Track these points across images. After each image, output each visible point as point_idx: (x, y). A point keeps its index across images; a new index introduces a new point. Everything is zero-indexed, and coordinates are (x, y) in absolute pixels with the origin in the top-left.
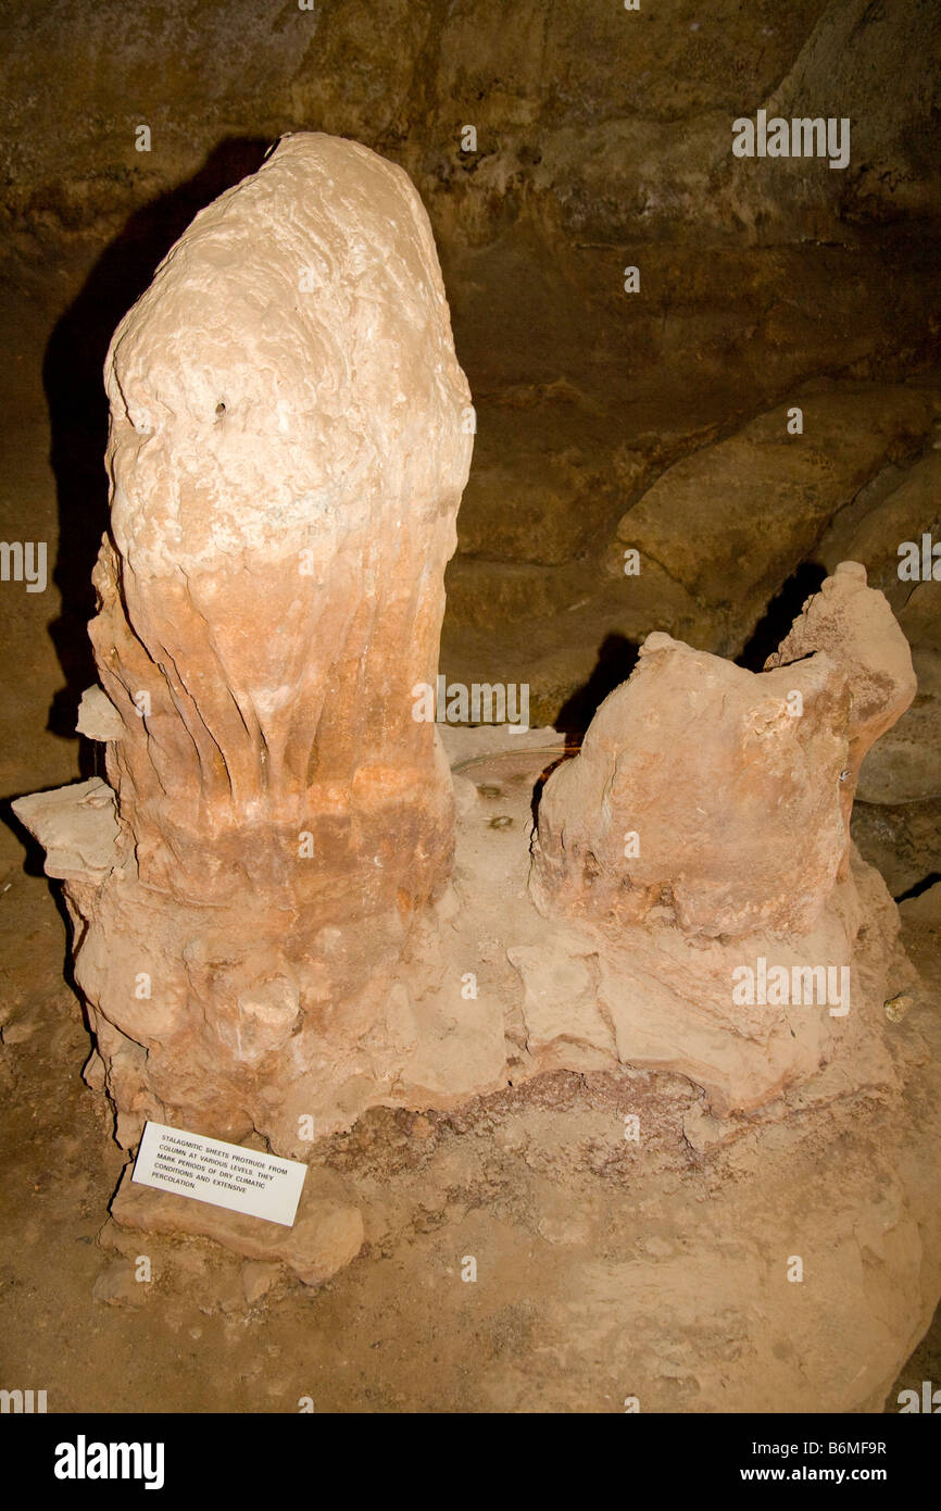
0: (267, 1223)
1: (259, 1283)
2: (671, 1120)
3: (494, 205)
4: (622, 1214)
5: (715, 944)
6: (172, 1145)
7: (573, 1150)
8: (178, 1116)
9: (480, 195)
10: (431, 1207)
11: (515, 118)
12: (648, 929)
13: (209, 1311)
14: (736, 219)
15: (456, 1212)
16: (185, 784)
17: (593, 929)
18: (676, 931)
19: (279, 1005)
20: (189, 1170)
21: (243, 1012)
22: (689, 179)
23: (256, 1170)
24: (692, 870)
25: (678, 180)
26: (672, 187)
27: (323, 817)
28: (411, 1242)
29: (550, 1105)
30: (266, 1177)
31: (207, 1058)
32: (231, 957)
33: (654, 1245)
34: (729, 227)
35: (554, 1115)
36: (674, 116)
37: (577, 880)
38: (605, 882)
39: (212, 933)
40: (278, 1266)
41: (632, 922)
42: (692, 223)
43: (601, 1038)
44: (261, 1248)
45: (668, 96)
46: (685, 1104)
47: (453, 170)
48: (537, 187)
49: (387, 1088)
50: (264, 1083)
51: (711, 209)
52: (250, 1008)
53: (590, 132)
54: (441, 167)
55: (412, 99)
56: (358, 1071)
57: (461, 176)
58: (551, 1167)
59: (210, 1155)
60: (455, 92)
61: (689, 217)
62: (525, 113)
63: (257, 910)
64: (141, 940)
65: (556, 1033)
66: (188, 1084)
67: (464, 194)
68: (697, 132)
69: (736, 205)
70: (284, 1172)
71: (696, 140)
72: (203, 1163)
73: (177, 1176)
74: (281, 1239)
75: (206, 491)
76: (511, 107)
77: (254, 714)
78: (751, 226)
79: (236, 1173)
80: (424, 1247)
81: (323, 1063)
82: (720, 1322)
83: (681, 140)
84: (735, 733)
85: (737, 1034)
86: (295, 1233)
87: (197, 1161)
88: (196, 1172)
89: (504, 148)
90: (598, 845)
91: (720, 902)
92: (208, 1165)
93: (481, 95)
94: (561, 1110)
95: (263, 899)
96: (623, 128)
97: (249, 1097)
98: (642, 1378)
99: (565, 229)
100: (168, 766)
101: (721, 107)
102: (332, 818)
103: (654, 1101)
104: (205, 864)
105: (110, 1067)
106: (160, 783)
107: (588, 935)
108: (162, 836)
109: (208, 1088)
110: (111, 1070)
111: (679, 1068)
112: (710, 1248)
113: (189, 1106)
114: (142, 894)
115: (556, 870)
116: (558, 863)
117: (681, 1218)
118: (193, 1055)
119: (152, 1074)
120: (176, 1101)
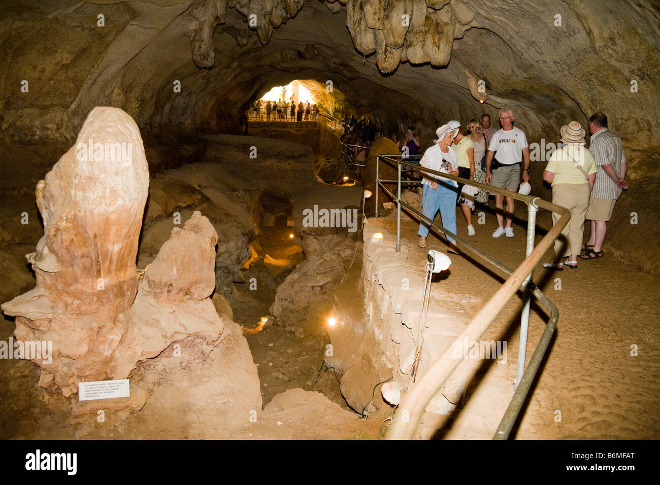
0: (121, 398)
1: (124, 415)
2: (199, 348)
4: (194, 376)
5: (201, 302)
6: (88, 387)
7: (178, 365)
8: (86, 378)
10: (151, 388)
12: (185, 302)
13: (112, 428)
14: (66, 138)
15: (156, 388)
16: (86, 278)
17: (171, 305)
18: (192, 301)
19: (117, 335)
20: (96, 392)
21: (109, 339)
22: (50, 126)
23: (115, 385)
24: (196, 283)
25: (46, 126)
26: (45, 129)
27: (120, 282)
28: (149, 398)
29: (167, 356)
30: (118, 386)
31: (95, 358)
32: (103, 324)
33: (204, 380)
34: (64, 140)
35: (169, 358)
36: (45, 107)
37: (166, 294)
38: (174, 292)
39: (97, 319)
40: (128, 408)
41: (181, 301)
42: (52, 139)
43: (183, 330)
44: (123, 405)
45: (43, 102)
46: (201, 343)
49: (140, 355)
50: (111, 361)
51: (58, 135)
52: (111, 337)
53: (19, 111)
56: (130, 353)
58: (173, 371)
59: (101, 386)
61: (51, 137)
63: (106, 311)
64: (72, 329)
65: (174, 331)
66: (90, 368)
68: (52, 112)
69: (65, 134)
70: (123, 383)
71: (52, 115)
72: (99, 389)
73: (92, 395)
74: (128, 401)
75: (116, 191)
77: (112, 252)
78: (70, 139)
79: (110, 388)
80: (153, 398)
81: (123, 353)
82: (226, 390)
83: (47, 115)
84: (201, 247)
85: (210, 322)
86: (131, 397)
87: (98, 389)
88: (98, 392)
90: (174, 281)
91: (203, 289)
92: (101, 389)
94: (170, 357)
95: (107, 307)
96: (30, 110)
97: (107, 367)
98: (218, 405)
99: (13, 141)
100: (82, 273)
101: (59, 105)
102: (122, 281)
103: (194, 345)
104: (93, 300)
105: (57, 374)
106: (76, 280)
107: (171, 307)
108: (75, 296)
109: (96, 367)
110: (59, 374)
111: (201, 333)
112: (216, 376)
113: (91, 375)
114: (70, 315)
115: (159, 293)
116: (159, 291)
117: (206, 372)
118: (91, 358)
119: (78, 369)
120: (87, 374)
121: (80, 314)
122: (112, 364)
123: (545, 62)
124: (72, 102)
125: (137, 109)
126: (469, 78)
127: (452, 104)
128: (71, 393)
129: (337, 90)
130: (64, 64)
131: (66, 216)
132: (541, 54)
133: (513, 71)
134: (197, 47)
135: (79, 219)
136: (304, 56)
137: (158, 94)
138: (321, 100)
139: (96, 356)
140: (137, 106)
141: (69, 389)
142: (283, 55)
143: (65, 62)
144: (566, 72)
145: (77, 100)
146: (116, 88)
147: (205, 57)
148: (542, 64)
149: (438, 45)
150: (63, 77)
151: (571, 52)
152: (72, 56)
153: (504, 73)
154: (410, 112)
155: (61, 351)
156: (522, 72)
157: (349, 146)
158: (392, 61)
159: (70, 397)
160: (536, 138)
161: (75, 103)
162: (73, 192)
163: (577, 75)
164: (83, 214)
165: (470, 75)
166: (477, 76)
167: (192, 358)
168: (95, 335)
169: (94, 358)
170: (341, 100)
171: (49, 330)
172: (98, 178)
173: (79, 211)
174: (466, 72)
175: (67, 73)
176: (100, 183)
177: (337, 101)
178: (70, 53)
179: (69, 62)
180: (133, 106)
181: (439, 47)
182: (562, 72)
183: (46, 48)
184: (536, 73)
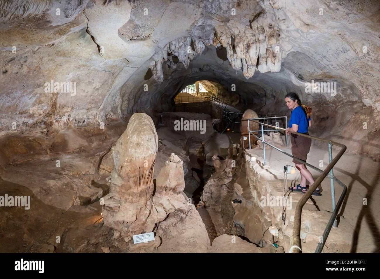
0: (151, 241)
2: (180, 216)
3: (65, 123)
4: (178, 230)
5: (180, 194)
6: (137, 237)
7: (171, 224)
8: (136, 233)
9: (62, 122)
11: (68, 110)
12: (173, 195)
16: (135, 186)
18: (176, 194)
19: (148, 211)
20: (140, 239)
22: (91, 117)
23: (148, 235)
25: (89, 118)
32: (142, 207)
33: (183, 231)
37: (164, 191)
38: (168, 190)
39: (139, 204)
40: (153, 246)
41: (171, 194)
43: (173, 208)
44: (151, 244)
45: (88, 106)
46: (181, 213)
47: (58, 119)
48: (70, 120)
53: (77, 112)
54: (56, 118)
55: (52, 109)
56: (153, 220)
57: (59, 120)
58: (169, 227)
59: (142, 236)
60: (59, 107)
61: (92, 122)
62: (69, 110)
64: (129, 210)
65: (169, 208)
66: (137, 227)
67: (59, 122)
70: (151, 234)
71: (92, 112)
76: (67, 109)
86: (155, 240)
89: (66, 115)
90: (167, 185)
91: (181, 188)
93: (63, 108)
95: (143, 199)
96: (82, 111)
97: (144, 226)
99: (75, 126)
100: (133, 185)
101: (95, 107)
103: (178, 214)
104: (138, 196)
105: (122, 232)
106: (130, 188)
107: (167, 197)
108: (129, 195)
109: (139, 227)
110: (123, 231)
111: (181, 208)
112: (189, 229)
113: (137, 230)
114: (128, 204)
115: (162, 191)
116: (161, 190)
117: (184, 228)
118: (137, 223)
119: (132, 228)
120: (136, 230)
121: (132, 203)
122: (146, 225)
123: (332, 65)
124: (101, 105)
125: (127, 105)
126: (291, 75)
127: (282, 87)
128: (128, 240)
129: (219, 84)
130: (97, 88)
131: (127, 160)
132: (330, 61)
133: (315, 70)
134: (155, 74)
135: (133, 161)
136: (203, 70)
137: (135, 96)
138: (211, 90)
139: (139, 222)
140: (127, 103)
141: (127, 238)
142: (192, 71)
143: (97, 87)
144: (345, 69)
145: (103, 104)
146: (118, 96)
147: (159, 78)
148: (330, 66)
149: (274, 62)
150: (97, 94)
151: (346, 60)
152: (101, 84)
153: (310, 72)
154: (259, 93)
155: (125, 220)
156: (320, 71)
157: (229, 113)
158: (251, 72)
159: (128, 242)
160: (331, 102)
161: (102, 105)
162: (130, 150)
163: (350, 70)
164: (134, 158)
165: (291, 73)
166: (295, 74)
167: (177, 221)
168: (139, 212)
169: (138, 223)
170: (221, 89)
171: (119, 211)
172: (141, 144)
173: (133, 158)
174: (289, 72)
175: (98, 92)
176: (142, 145)
177: (219, 89)
178: (99, 83)
179: (99, 87)
180: (125, 103)
181: (274, 63)
182: (342, 69)
183: (89, 82)
184: (328, 70)
